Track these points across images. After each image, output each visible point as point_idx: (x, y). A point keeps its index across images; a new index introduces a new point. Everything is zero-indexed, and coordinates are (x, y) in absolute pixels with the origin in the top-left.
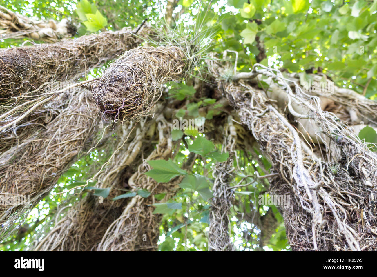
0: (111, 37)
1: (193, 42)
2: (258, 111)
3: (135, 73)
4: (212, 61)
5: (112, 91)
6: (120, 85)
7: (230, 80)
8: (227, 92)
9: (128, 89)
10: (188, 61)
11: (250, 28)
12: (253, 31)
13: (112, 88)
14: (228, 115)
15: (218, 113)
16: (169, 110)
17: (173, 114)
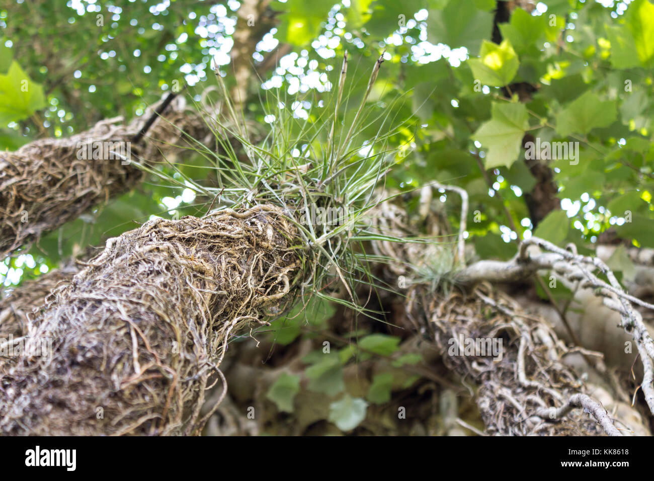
0: (56, 156)
1: (323, 187)
2: (542, 394)
3: (138, 335)
4: (383, 220)
5: (60, 405)
6: (88, 381)
7: (445, 285)
8: (438, 324)
9: (116, 396)
10: (310, 252)
11: (504, 119)
12: (513, 125)
13: (60, 394)
14: (440, 389)
15: (408, 383)
16: (244, 371)
17: (259, 386)
